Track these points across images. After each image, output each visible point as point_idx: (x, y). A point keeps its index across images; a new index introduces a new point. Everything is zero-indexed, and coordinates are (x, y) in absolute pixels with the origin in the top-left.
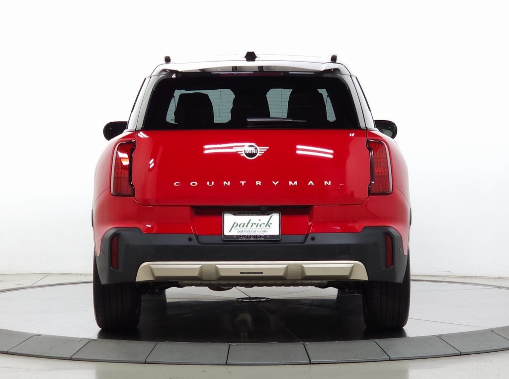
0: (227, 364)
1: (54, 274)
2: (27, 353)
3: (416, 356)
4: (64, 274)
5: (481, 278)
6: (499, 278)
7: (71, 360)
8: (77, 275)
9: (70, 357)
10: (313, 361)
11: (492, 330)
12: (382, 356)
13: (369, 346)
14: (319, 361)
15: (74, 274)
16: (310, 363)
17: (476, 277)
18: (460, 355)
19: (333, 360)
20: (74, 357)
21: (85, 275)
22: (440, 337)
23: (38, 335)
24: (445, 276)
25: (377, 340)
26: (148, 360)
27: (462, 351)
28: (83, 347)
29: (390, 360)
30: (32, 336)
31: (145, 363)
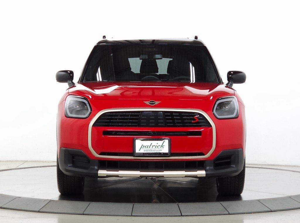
0: (132, 216)
1: (30, 161)
2: (13, 208)
3: (245, 212)
4: (36, 161)
5: (284, 166)
6: (294, 166)
7: (39, 212)
8: (43, 162)
9: (38, 210)
10: (183, 214)
11: (290, 197)
12: (224, 211)
13: (217, 206)
14: (187, 214)
15: (42, 161)
16: (182, 216)
17: (281, 166)
18: (271, 212)
19: (195, 214)
20: (41, 210)
21: (48, 162)
22: (259, 201)
23: (19, 197)
24: (263, 165)
25: (221, 202)
26: (85, 213)
27: (272, 209)
28: (46, 204)
29: (229, 214)
30: (16, 198)
31: (83, 215)
